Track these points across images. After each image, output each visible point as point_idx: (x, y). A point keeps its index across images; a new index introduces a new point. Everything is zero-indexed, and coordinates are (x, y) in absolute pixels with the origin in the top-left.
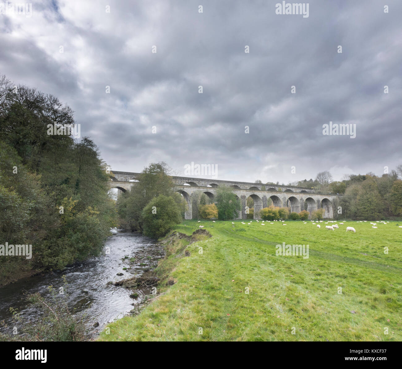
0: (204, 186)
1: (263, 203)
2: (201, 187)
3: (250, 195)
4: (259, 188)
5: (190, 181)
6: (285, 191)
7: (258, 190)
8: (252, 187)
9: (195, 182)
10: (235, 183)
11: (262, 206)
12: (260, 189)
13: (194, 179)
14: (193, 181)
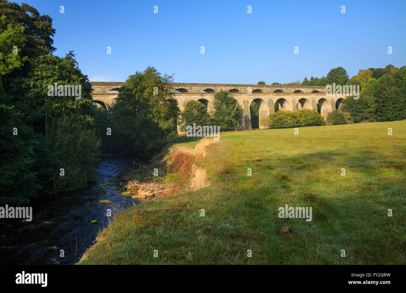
0: (197, 92)
1: (269, 108)
2: (194, 93)
3: (253, 99)
4: (263, 91)
5: (180, 87)
6: (294, 92)
7: (263, 93)
8: (255, 90)
9: (186, 88)
10: (234, 85)
11: (269, 111)
12: (265, 91)
13: (184, 84)
14: (183, 87)
